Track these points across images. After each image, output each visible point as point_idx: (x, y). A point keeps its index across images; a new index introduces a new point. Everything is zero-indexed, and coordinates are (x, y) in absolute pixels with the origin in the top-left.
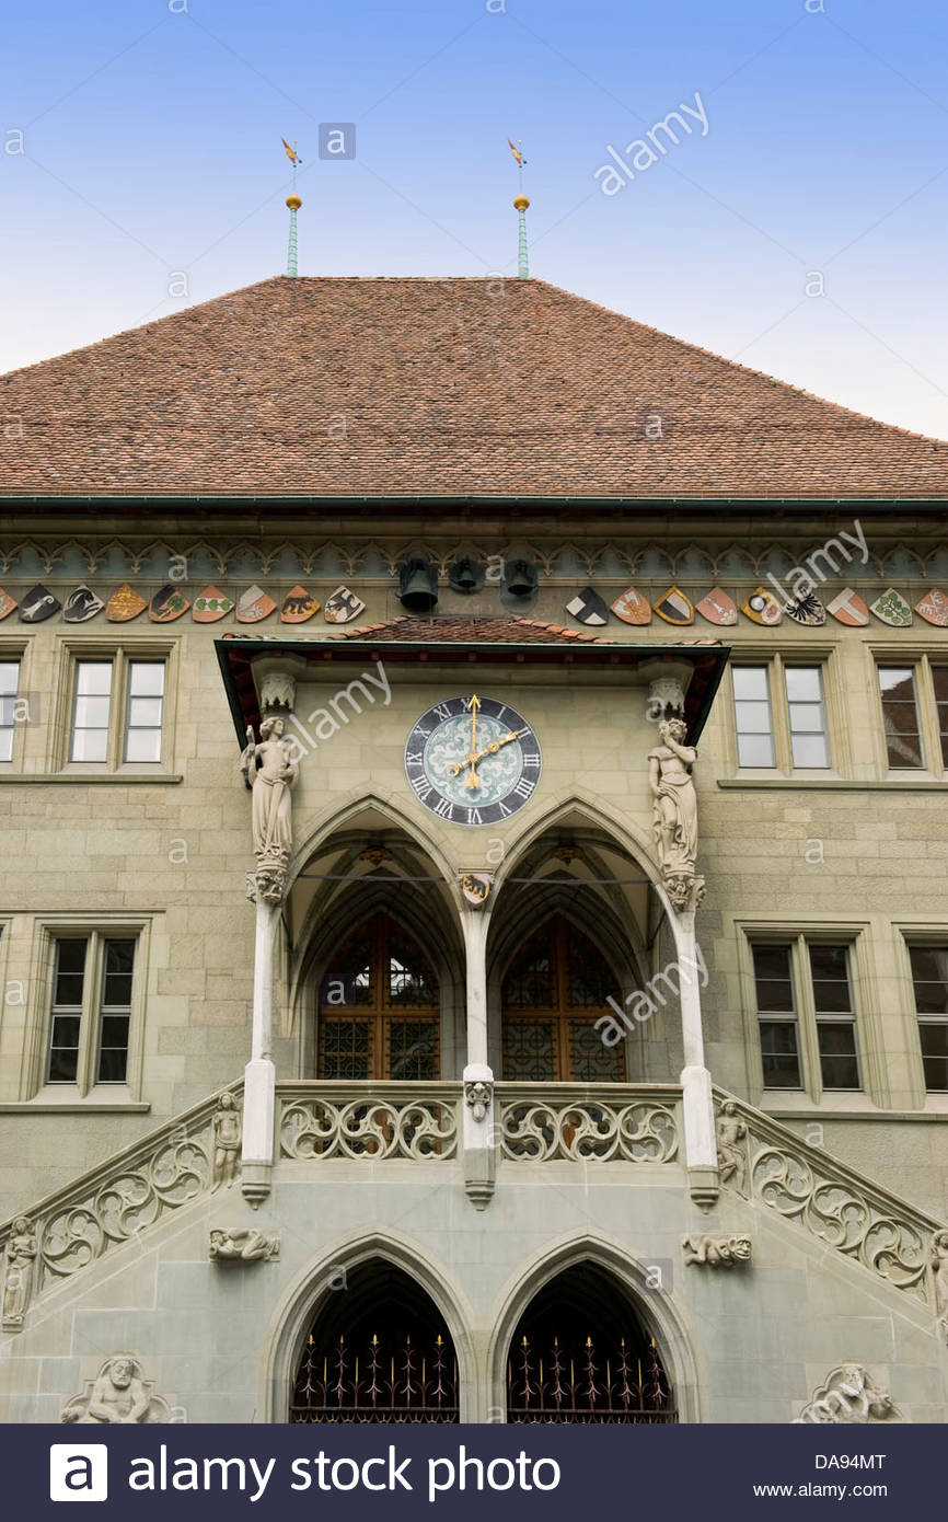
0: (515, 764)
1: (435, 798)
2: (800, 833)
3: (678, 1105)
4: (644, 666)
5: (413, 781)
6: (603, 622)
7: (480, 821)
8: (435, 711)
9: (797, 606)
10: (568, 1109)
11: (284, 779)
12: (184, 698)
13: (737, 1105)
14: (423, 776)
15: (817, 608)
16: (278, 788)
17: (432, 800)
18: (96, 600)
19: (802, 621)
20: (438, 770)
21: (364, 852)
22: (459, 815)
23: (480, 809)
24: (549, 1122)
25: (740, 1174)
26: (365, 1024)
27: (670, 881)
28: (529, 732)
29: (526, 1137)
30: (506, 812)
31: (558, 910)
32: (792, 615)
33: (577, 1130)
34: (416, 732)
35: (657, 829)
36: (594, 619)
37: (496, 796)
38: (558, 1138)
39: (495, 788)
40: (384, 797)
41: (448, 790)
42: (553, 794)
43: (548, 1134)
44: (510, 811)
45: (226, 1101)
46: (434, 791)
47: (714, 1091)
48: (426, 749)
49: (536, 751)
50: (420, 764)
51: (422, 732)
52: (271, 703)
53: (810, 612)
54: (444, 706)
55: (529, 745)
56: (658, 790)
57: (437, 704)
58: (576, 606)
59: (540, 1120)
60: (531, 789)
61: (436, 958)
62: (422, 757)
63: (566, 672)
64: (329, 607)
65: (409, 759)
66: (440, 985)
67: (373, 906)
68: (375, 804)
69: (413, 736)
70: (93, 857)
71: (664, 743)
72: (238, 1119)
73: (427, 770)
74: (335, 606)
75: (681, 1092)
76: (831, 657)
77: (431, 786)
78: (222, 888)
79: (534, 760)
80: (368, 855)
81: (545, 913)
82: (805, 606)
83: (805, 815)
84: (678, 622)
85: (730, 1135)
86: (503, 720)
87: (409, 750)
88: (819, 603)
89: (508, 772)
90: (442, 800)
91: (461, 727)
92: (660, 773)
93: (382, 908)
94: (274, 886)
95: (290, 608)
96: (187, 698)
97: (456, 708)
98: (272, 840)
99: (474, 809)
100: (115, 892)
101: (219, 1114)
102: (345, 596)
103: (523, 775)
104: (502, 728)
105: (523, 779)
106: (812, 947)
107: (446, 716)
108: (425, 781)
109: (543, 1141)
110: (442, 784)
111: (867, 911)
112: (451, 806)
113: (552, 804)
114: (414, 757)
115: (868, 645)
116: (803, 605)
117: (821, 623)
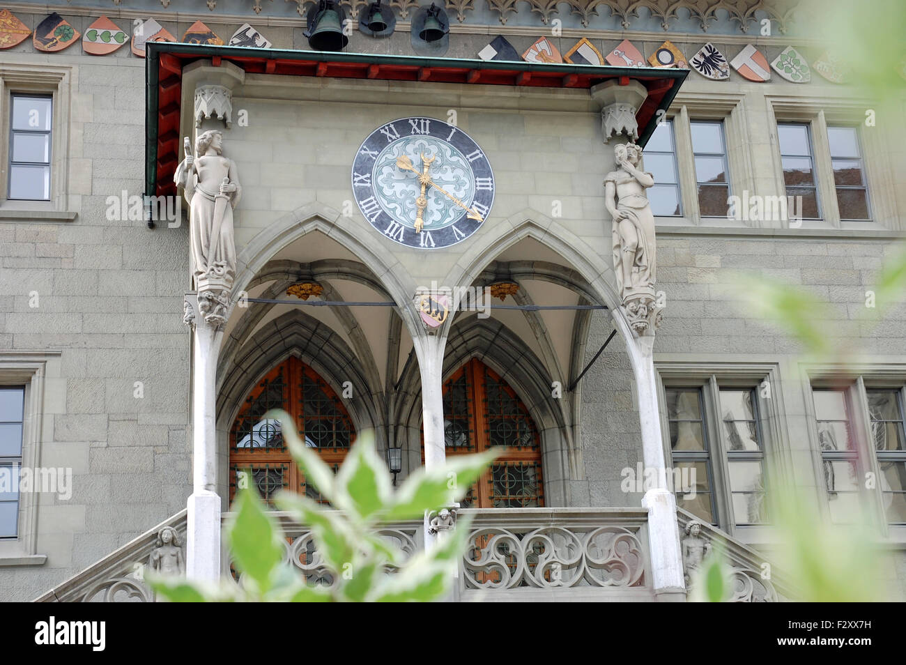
0: (467, 186)
1: (385, 220)
2: (710, 277)
3: (643, 528)
4: (597, 90)
5: (362, 203)
7: (433, 244)
8: (382, 131)
9: (702, 60)
10: (532, 535)
11: (227, 194)
12: (76, 132)
13: (702, 527)
14: (372, 198)
15: (721, 63)
16: (221, 204)
17: (382, 223)
19: (708, 75)
20: (388, 192)
21: (293, 284)
22: (412, 237)
23: (433, 233)
24: (512, 549)
26: (279, 471)
27: (632, 304)
28: (481, 156)
29: (489, 565)
30: (459, 235)
31: (476, 353)
32: (698, 69)
33: (542, 557)
34: (363, 152)
35: (616, 252)
37: (448, 220)
38: (522, 564)
39: (447, 211)
40: (331, 219)
41: (398, 211)
42: (507, 218)
43: (512, 561)
44: (463, 235)
45: (166, 536)
46: (384, 213)
47: (678, 513)
48: (375, 170)
49: (489, 174)
50: (369, 185)
51: (370, 153)
52: (207, 115)
53: (715, 66)
54: (392, 126)
55: (481, 169)
56: (616, 213)
57: (384, 123)
58: (488, 53)
59: (502, 548)
60: (484, 212)
61: (354, 402)
62: (370, 178)
63: (518, 94)
65: (356, 179)
67: (287, 349)
68: (322, 226)
69: (360, 157)
71: (619, 166)
72: (180, 555)
73: (375, 191)
74: (239, 43)
75: (646, 514)
76: (734, 110)
77: (380, 208)
79: (487, 184)
80: (296, 288)
81: (464, 355)
82: (710, 61)
83: (715, 260)
85: (697, 557)
86: (452, 142)
87: (356, 170)
88: (723, 58)
89: (461, 194)
90: (393, 222)
91: (410, 148)
92: (616, 198)
93: (295, 351)
94: (218, 307)
96: (81, 132)
97: (404, 128)
98: (216, 260)
99: (426, 232)
100: (3, 334)
101: (159, 549)
102: (248, 35)
103: (476, 199)
104: (453, 150)
105: (475, 203)
106: (722, 388)
107: (394, 137)
108: (374, 202)
109: (507, 569)
110: (392, 206)
111: (775, 352)
112: (403, 229)
113: (505, 228)
114: (362, 177)
115: (769, 100)
116: (708, 60)
117: (725, 77)
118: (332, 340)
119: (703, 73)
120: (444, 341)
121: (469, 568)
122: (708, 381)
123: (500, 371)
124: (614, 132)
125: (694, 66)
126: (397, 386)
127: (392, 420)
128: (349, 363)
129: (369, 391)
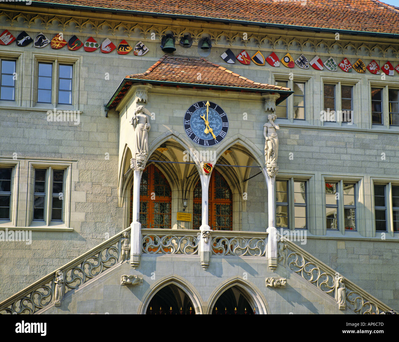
0: (220, 125)
1: (194, 136)
2: (295, 143)
3: (266, 240)
5: (186, 130)
6: (234, 63)
7: (208, 145)
8: (194, 106)
10: (233, 239)
11: (147, 129)
12: (82, 81)
13: (284, 239)
14: (190, 128)
15: (306, 63)
16: (145, 132)
18: (47, 39)
19: (301, 67)
20: (195, 126)
22: (201, 142)
23: (208, 141)
24: (226, 244)
25: (284, 260)
26: (146, 203)
28: (225, 115)
29: (219, 248)
30: (216, 142)
32: (298, 65)
33: (235, 246)
34: (188, 112)
35: (265, 151)
36: (231, 61)
38: (229, 248)
40: (177, 134)
41: (198, 133)
42: (232, 137)
43: (226, 247)
44: (218, 142)
45: (125, 235)
46: (193, 134)
47: (277, 235)
48: (191, 119)
49: (227, 121)
50: (189, 124)
51: (190, 113)
52: (140, 100)
53: (304, 64)
54: (197, 104)
55: (225, 119)
56: (267, 138)
57: (195, 103)
58: (224, 56)
59: (224, 243)
60: (225, 134)
61: (172, 181)
62: (190, 122)
63: (238, 95)
64: (136, 49)
65: (185, 122)
66: (172, 190)
68: (174, 137)
69: (187, 114)
70: (50, 140)
72: (129, 241)
73: (191, 126)
74: (138, 49)
75: (267, 235)
76: (309, 80)
77: (192, 132)
78: (97, 154)
79: (226, 125)
83: (297, 137)
84: (259, 64)
85: (282, 248)
86: (216, 110)
87: (185, 119)
88: (307, 61)
89: (218, 128)
90: (196, 137)
91: (202, 111)
92: (267, 132)
93: (153, 163)
94: (143, 165)
95: (121, 48)
96: (84, 81)
98: (142, 150)
99: (206, 140)
100: (58, 153)
101: (123, 239)
102: (141, 45)
104: (216, 113)
105: (222, 131)
106: (295, 181)
107: (197, 108)
108: (191, 130)
109: (224, 249)
110: (196, 131)
111: (314, 170)
112: (199, 139)
113: (231, 140)
114: (187, 121)
115: (322, 77)
116: (302, 61)
117: (307, 68)
118: (166, 160)
119: (299, 66)
120: (210, 176)
121: (214, 249)
122: (290, 179)
123: (221, 172)
124: (268, 109)
125: (297, 63)
126: (187, 178)
127: (185, 189)
128: (171, 168)
129: (177, 179)
